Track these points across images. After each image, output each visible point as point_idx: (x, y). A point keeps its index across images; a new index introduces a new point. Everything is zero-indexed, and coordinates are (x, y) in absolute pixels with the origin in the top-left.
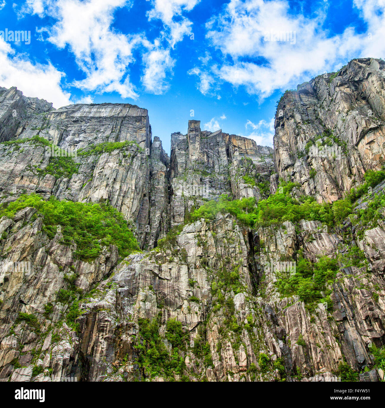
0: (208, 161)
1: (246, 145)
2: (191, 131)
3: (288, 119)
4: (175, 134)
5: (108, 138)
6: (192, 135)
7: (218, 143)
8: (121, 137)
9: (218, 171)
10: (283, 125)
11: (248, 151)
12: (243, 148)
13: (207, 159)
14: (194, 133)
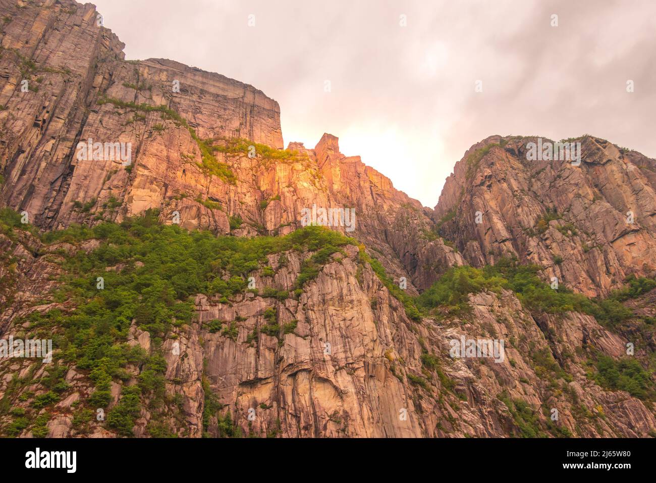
0: (352, 195)
1: (383, 184)
2: (330, 149)
3: (499, 181)
4: (295, 144)
5: (238, 131)
6: (332, 155)
7: (359, 174)
8: (254, 134)
9: (367, 213)
10: (489, 186)
11: (385, 192)
12: (379, 187)
13: (350, 193)
14: (333, 152)
